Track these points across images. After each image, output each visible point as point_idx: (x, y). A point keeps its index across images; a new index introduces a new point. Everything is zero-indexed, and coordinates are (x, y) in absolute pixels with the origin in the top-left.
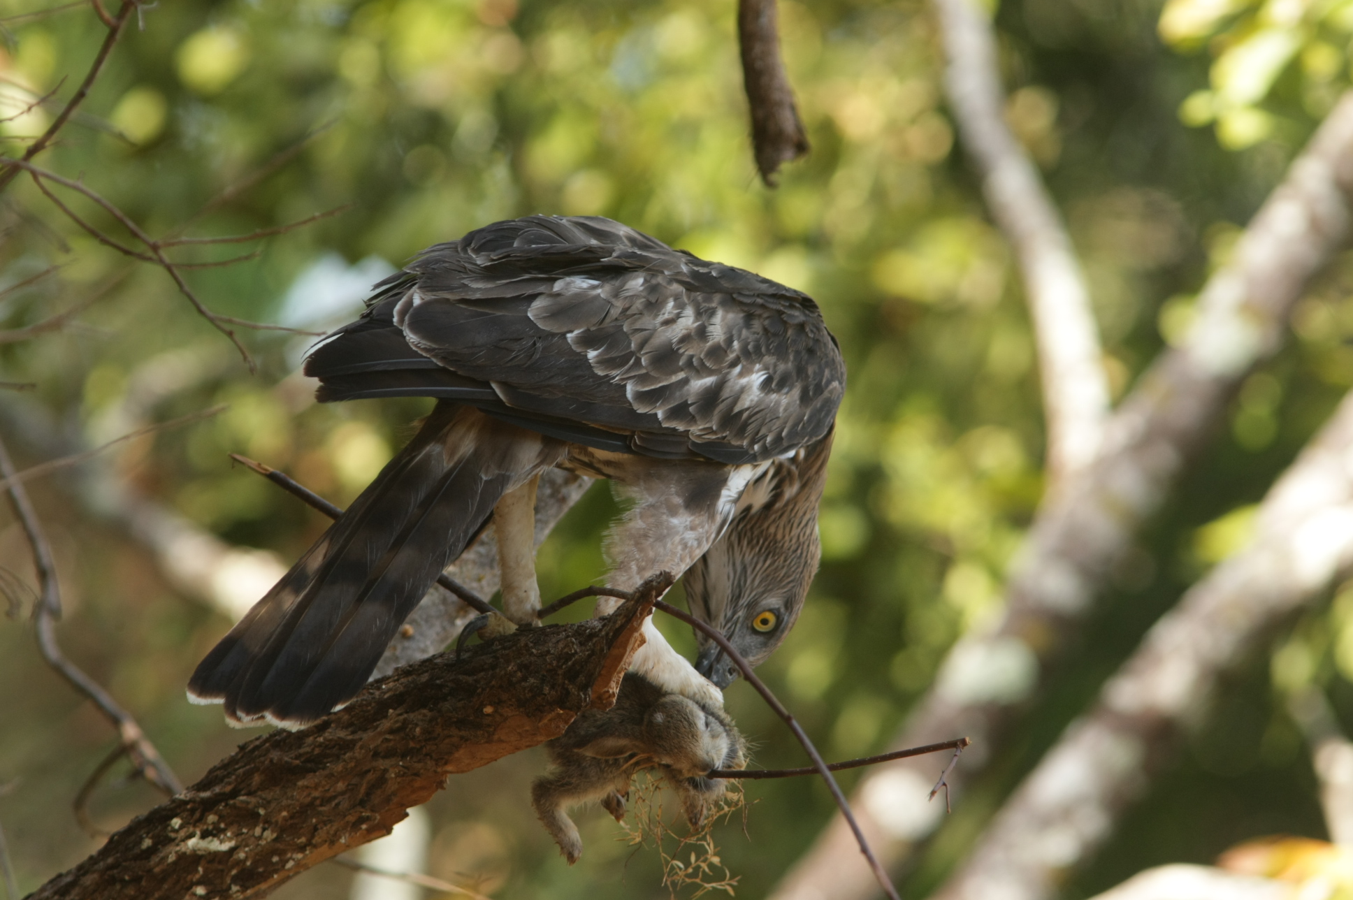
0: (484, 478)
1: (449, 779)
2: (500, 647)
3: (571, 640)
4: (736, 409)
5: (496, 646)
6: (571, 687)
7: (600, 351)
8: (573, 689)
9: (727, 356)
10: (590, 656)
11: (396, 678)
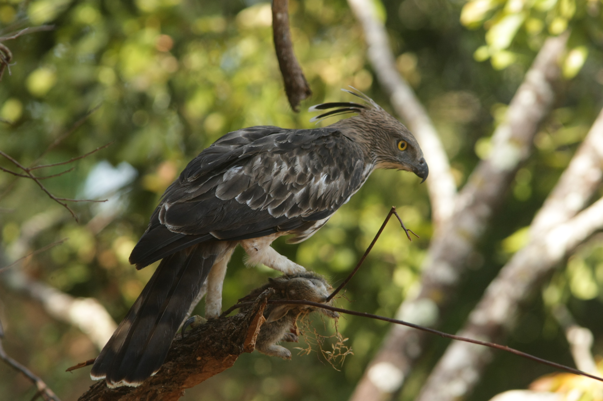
0: (204, 258)
1: (184, 392)
2: (201, 330)
3: (232, 324)
4: (318, 197)
6: (234, 344)
7: (251, 199)
9: (307, 176)
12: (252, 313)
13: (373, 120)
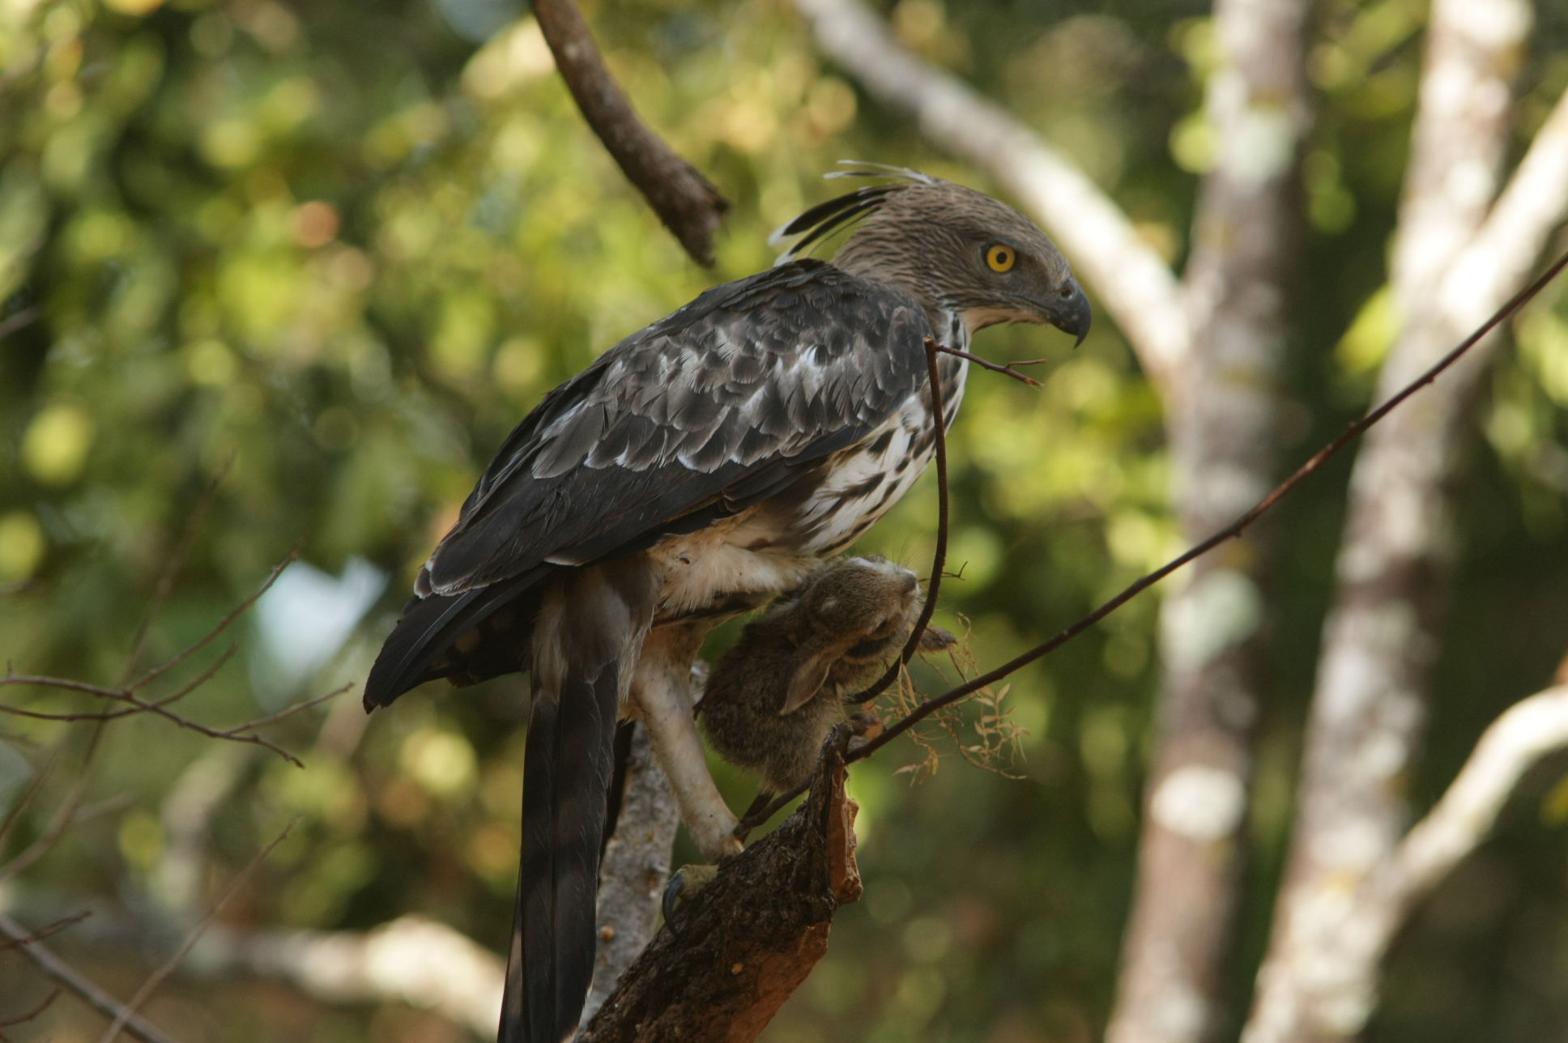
0: (591, 682)
2: (712, 897)
3: (781, 849)
4: (809, 398)
5: (708, 899)
6: (808, 897)
7: (626, 451)
8: (812, 899)
9: (759, 360)
10: (810, 855)
11: (624, 989)
12: (820, 803)
13: (913, 208)
